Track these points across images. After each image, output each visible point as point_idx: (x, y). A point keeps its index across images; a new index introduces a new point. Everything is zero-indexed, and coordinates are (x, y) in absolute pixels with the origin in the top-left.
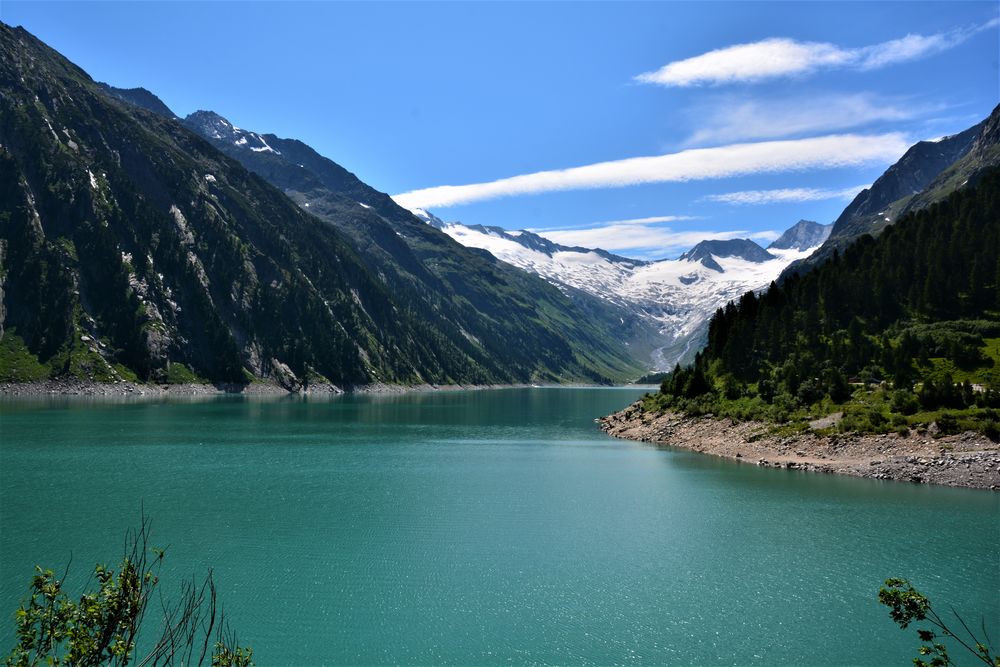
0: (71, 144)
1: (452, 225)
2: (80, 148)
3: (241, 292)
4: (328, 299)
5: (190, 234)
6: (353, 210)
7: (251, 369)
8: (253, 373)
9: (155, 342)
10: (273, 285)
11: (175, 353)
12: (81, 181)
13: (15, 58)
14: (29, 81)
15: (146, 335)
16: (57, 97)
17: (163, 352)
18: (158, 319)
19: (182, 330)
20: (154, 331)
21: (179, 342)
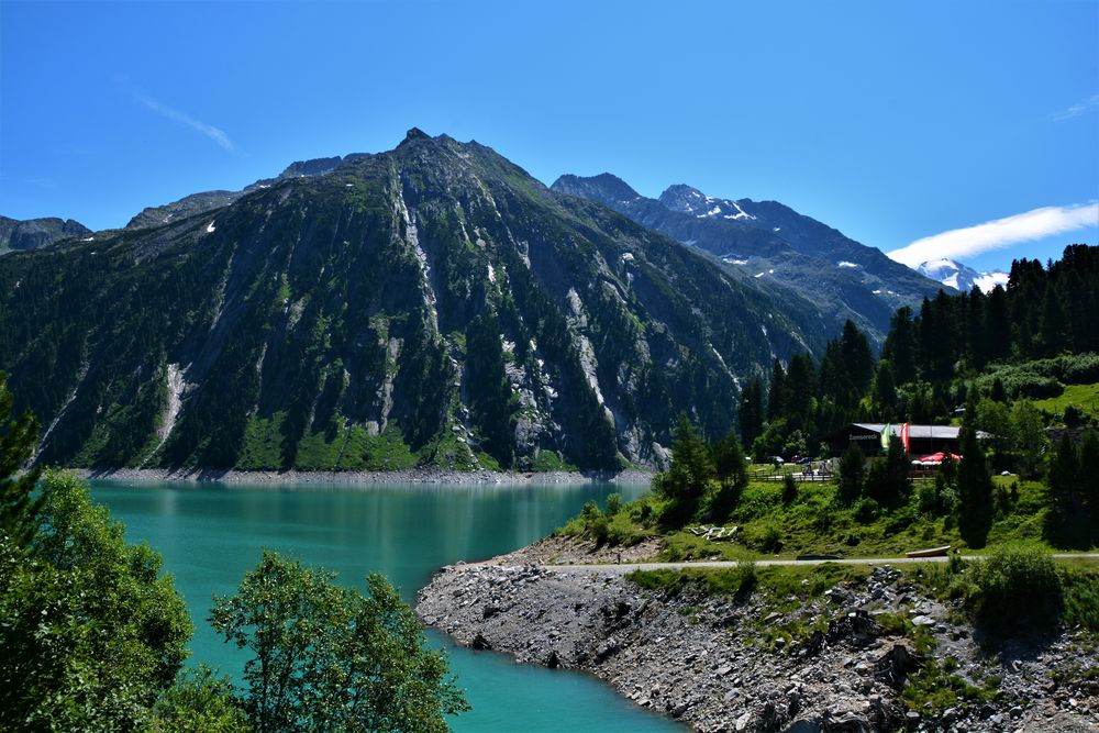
0: (480, 242)
1: (989, 275)
2: (488, 245)
3: (628, 373)
4: (738, 375)
5: (584, 317)
6: (822, 272)
7: (628, 455)
8: (629, 459)
9: (523, 430)
10: (669, 364)
11: (545, 440)
12: (479, 277)
13: (446, 172)
14: (454, 190)
15: (515, 424)
16: (475, 198)
17: (530, 440)
18: (532, 407)
19: (556, 416)
20: (524, 419)
21: (550, 429)
